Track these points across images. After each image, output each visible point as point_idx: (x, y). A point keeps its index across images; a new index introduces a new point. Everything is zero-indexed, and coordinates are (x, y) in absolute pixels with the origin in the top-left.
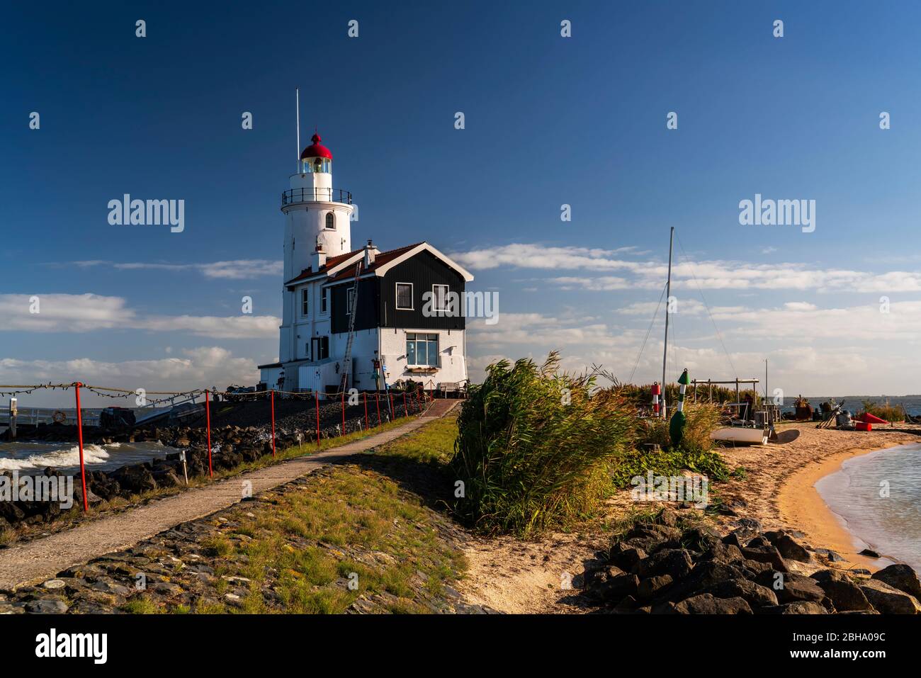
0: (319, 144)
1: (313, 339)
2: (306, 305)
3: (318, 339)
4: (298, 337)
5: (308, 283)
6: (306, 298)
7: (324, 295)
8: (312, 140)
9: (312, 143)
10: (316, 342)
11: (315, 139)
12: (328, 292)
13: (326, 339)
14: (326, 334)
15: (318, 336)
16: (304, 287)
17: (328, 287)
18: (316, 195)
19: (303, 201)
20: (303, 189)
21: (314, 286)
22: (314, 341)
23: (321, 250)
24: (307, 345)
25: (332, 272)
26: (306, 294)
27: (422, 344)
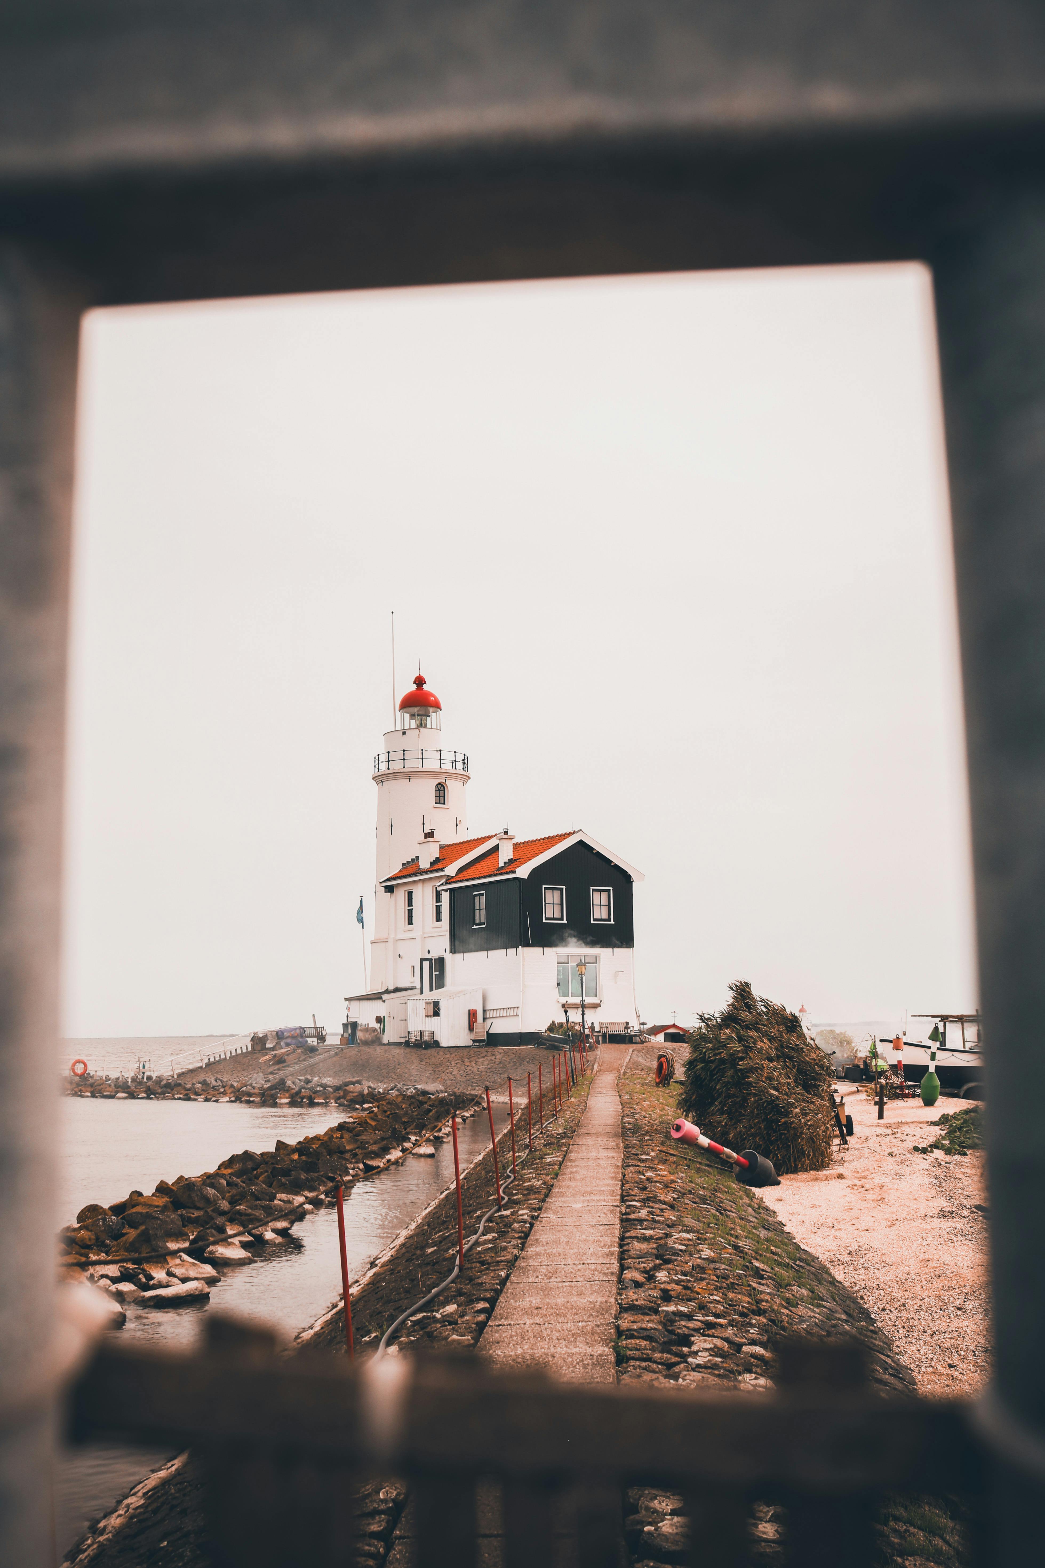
0: (425, 687)
1: (422, 960)
2: (410, 912)
3: (430, 960)
4: (399, 955)
5: (414, 882)
6: (410, 903)
7: (438, 899)
8: (415, 682)
10: (426, 965)
11: (420, 682)
12: (445, 897)
13: (441, 961)
14: (441, 953)
15: (429, 956)
16: (409, 888)
17: (446, 890)
18: (422, 759)
19: (404, 767)
20: (404, 751)
21: (423, 886)
22: (424, 963)
23: (433, 837)
24: (413, 967)
25: (452, 869)
26: (411, 898)
27: (576, 968)
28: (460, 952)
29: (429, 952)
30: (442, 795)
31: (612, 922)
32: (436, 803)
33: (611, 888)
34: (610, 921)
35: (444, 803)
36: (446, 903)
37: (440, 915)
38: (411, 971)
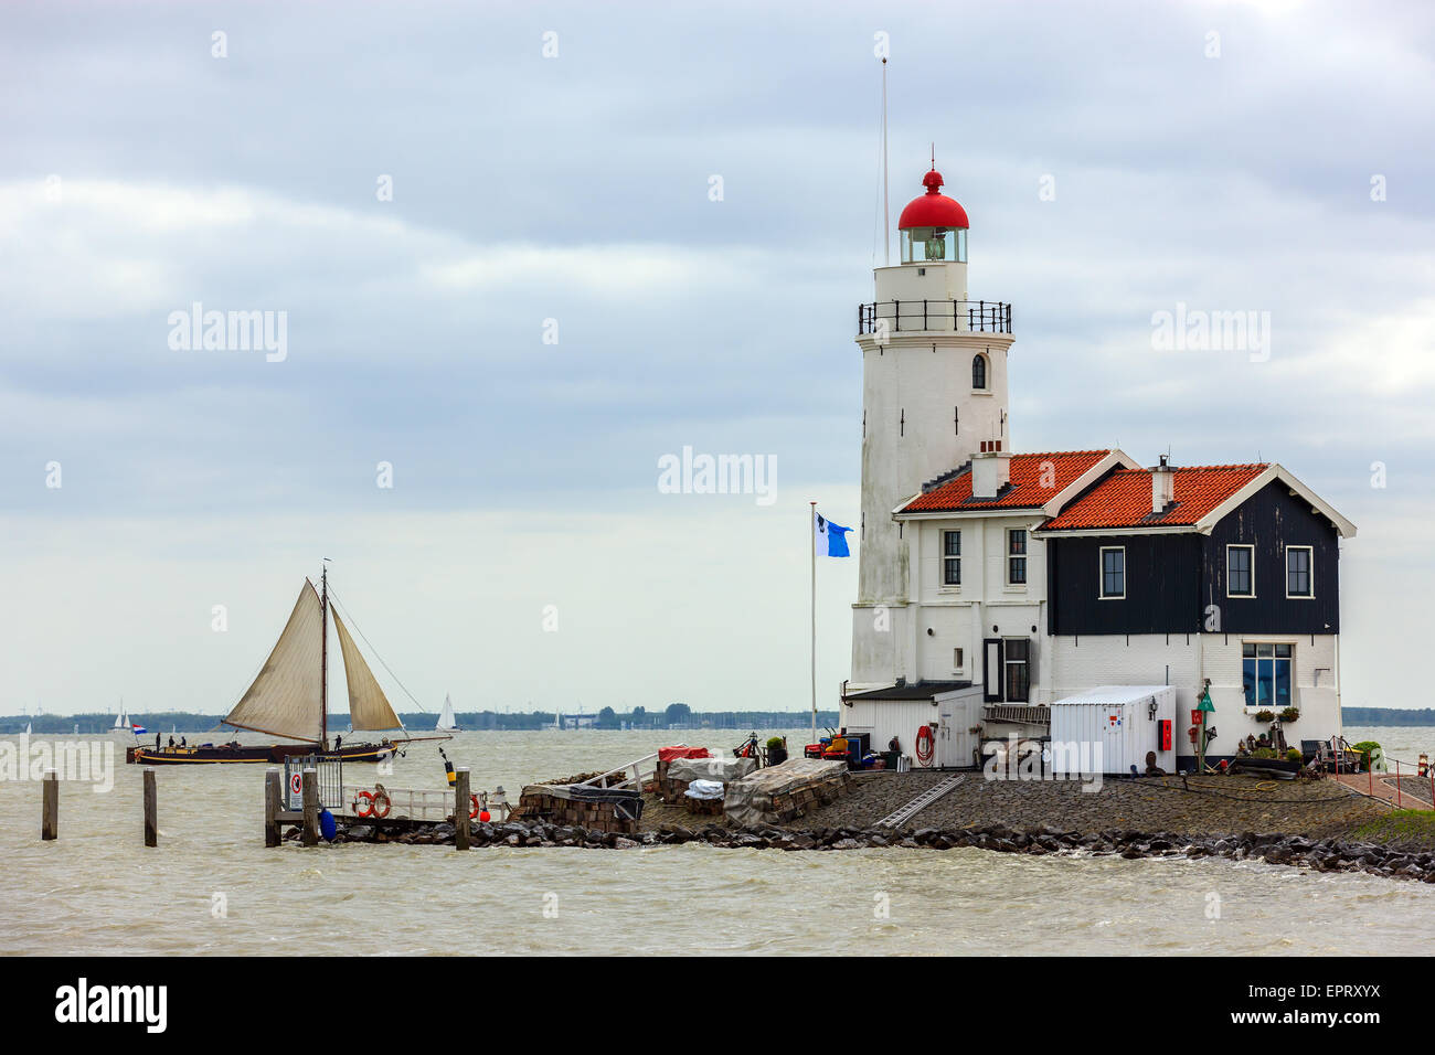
0: (941, 190)
1: (987, 642)
2: (952, 564)
3: (999, 642)
4: (930, 632)
7: (1016, 548)
8: (926, 182)
9: (923, 191)
10: (993, 649)
11: (933, 181)
12: (1037, 547)
13: (1025, 645)
14: (1025, 633)
15: (997, 636)
16: (950, 527)
17: (1035, 539)
18: (955, 316)
19: (926, 329)
20: (925, 302)
21: (984, 528)
22: (989, 645)
23: (999, 448)
24: (960, 652)
25: (1052, 508)
26: (951, 542)
27: (1266, 665)
28: (1068, 633)
29: (996, 629)
30: (980, 373)
31: (1312, 597)
32: (974, 387)
33: (1311, 547)
34: (1309, 595)
35: (983, 387)
36: (1036, 557)
37: (1017, 573)
38: (952, 655)
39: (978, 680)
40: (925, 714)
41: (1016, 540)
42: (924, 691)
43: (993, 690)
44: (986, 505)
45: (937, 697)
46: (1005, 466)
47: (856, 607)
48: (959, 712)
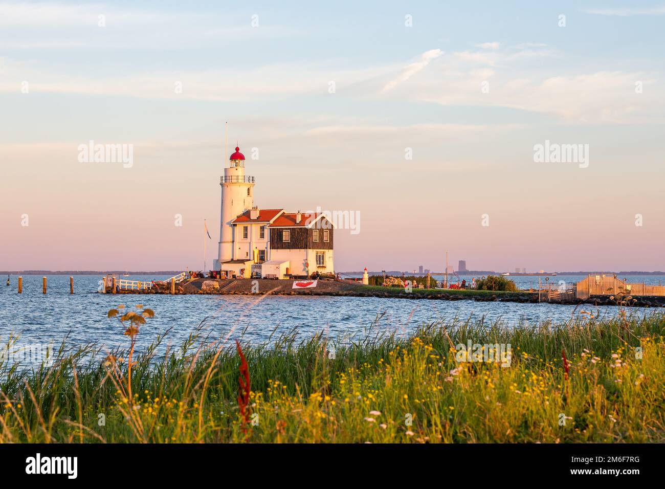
1: (254, 251)
7: (262, 230)
8: (235, 150)
9: (235, 152)
11: (237, 149)
12: (268, 230)
14: (264, 249)
16: (245, 225)
18: (244, 179)
20: (238, 176)
21: (254, 226)
23: (257, 208)
24: (247, 253)
25: (271, 222)
26: (246, 229)
27: (320, 256)
28: (275, 249)
29: (256, 248)
30: (249, 192)
31: (329, 242)
32: (248, 195)
33: (329, 231)
35: (250, 195)
36: (267, 232)
37: (262, 236)
38: (246, 254)
39: (252, 258)
40: (241, 266)
41: (262, 228)
42: (242, 261)
43: (256, 261)
44: (254, 221)
45: (245, 263)
46: (258, 212)
47: (219, 243)
48: (248, 266)
